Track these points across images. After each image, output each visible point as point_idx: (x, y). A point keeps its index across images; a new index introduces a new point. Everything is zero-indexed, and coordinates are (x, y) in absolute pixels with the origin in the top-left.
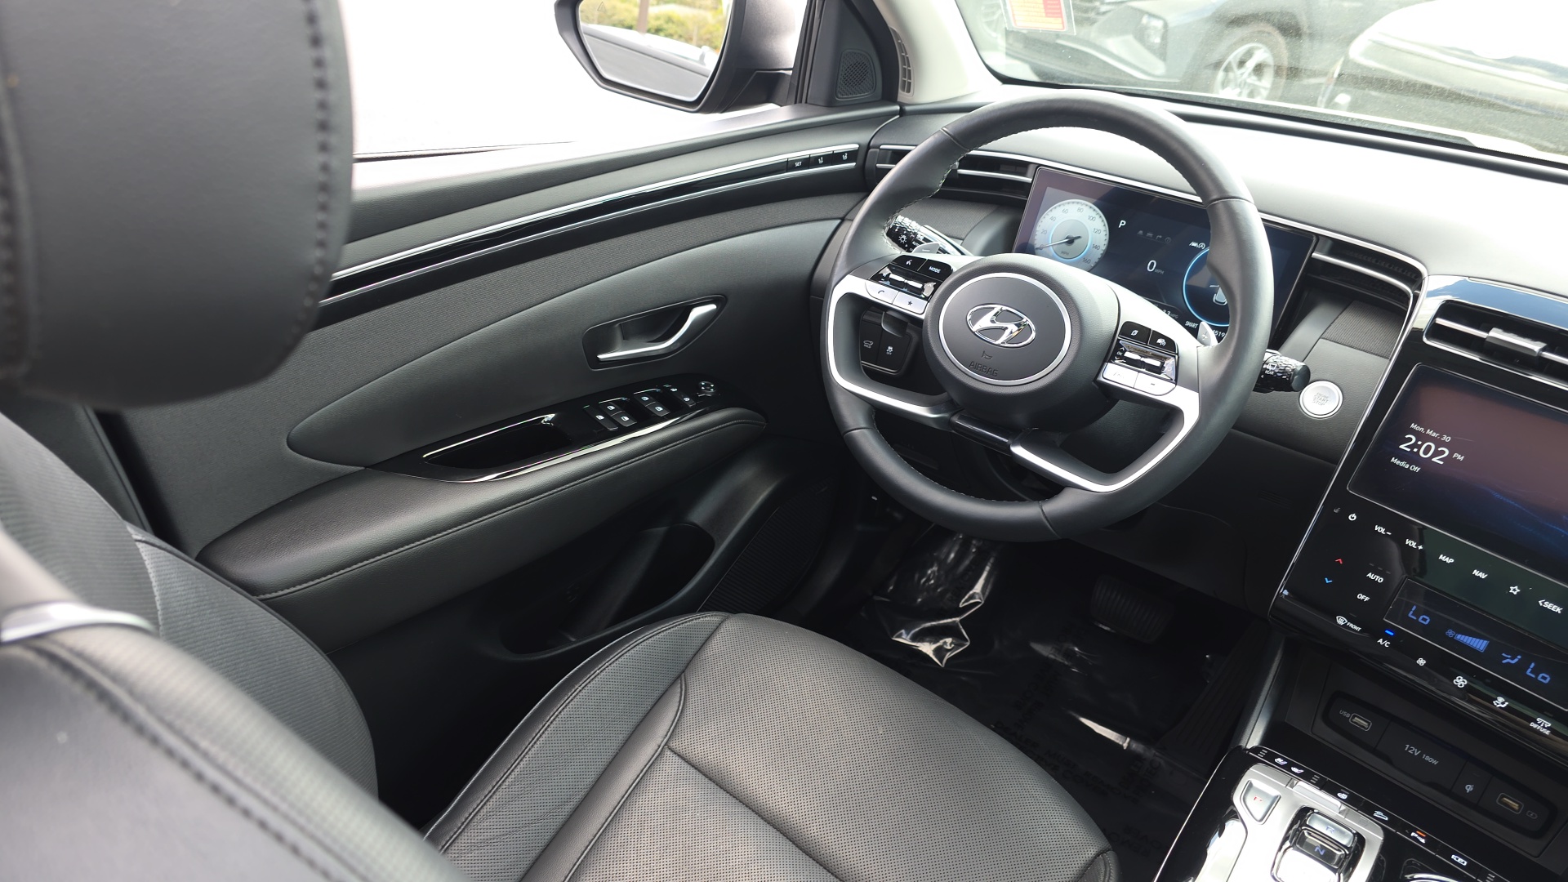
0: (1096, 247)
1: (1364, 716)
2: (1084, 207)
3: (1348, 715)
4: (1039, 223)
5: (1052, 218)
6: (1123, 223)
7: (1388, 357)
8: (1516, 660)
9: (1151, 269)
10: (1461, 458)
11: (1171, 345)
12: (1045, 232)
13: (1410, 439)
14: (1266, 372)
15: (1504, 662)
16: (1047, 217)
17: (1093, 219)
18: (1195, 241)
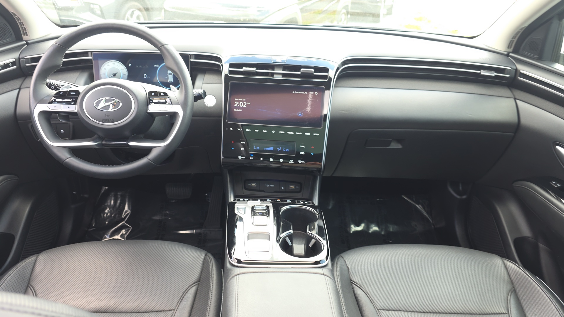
0: (124, 75)
1: (254, 183)
2: (114, 62)
3: (250, 185)
4: (101, 72)
5: (105, 69)
6: (130, 65)
7: (222, 84)
8: (280, 149)
9: (145, 77)
10: (249, 104)
11: (166, 95)
12: (104, 74)
13: (236, 103)
14: (195, 95)
15: (278, 150)
16: (102, 69)
17: (119, 66)
18: (155, 65)
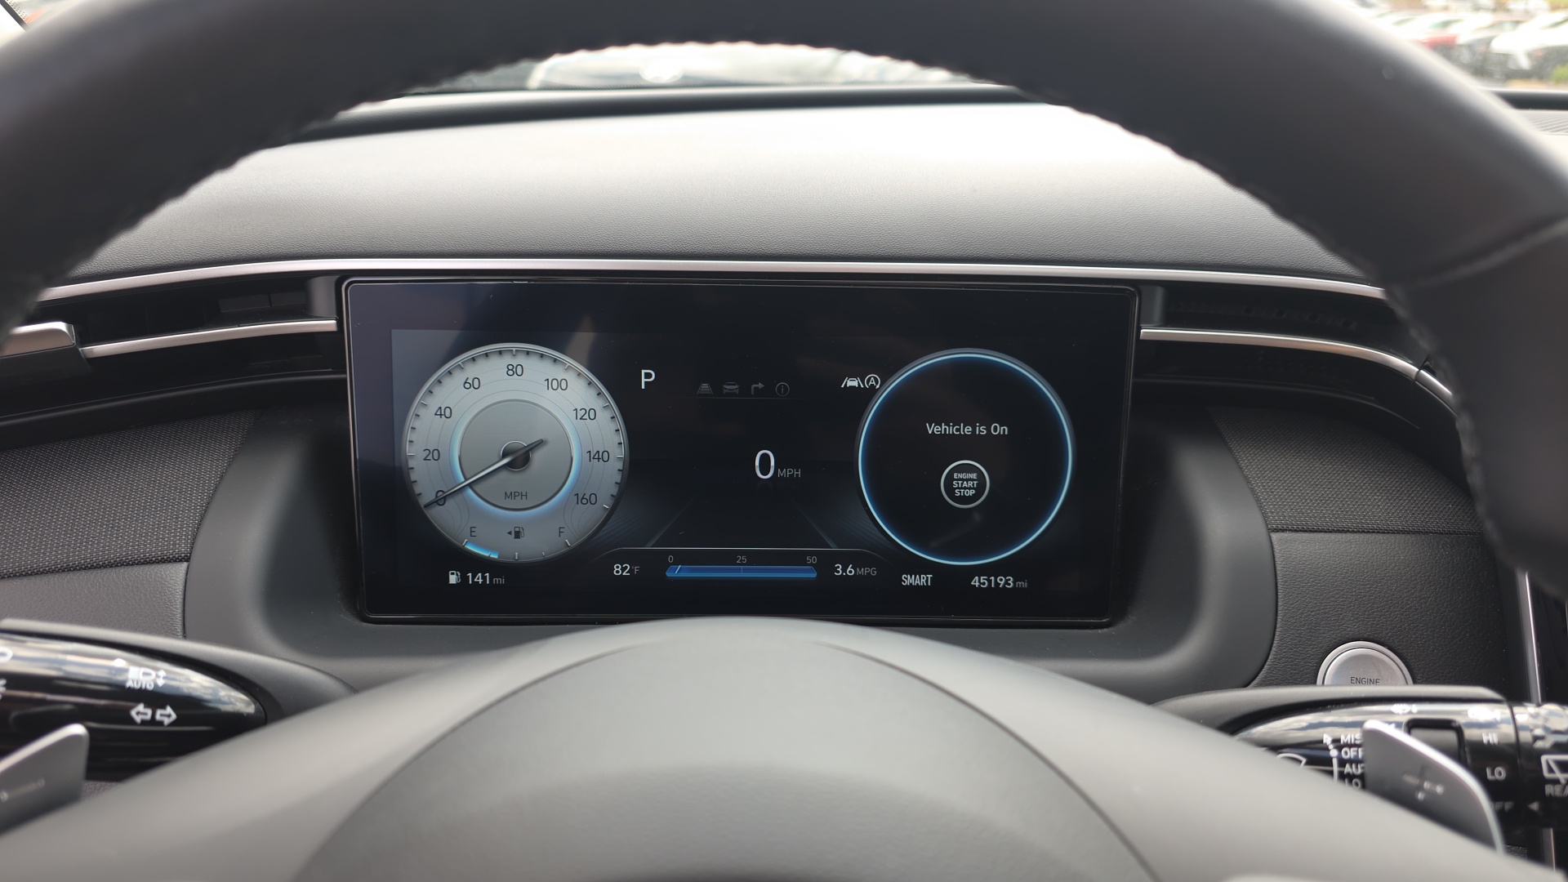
0: (599, 456)
2: (521, 361)
4: (409, 435)
5: (440, 413)
6: (647, 377)
9: (765, 472)
12: (433, 455)
14: (1549, 789)
16: (424, 413)
17: (561, 385)
18: (852, 376)
